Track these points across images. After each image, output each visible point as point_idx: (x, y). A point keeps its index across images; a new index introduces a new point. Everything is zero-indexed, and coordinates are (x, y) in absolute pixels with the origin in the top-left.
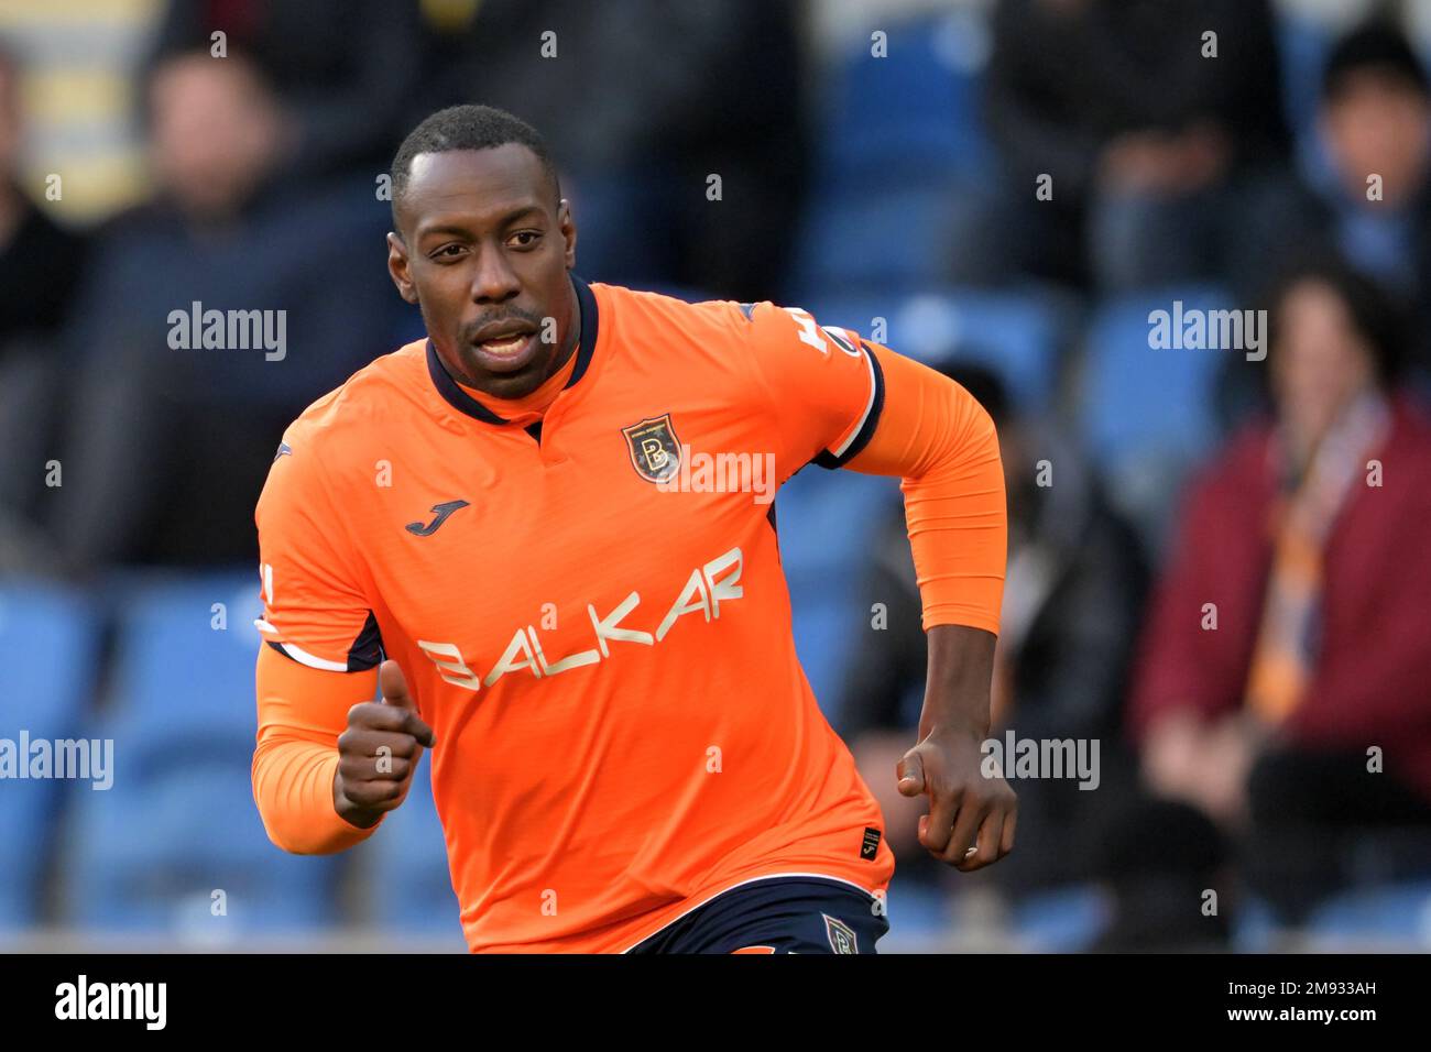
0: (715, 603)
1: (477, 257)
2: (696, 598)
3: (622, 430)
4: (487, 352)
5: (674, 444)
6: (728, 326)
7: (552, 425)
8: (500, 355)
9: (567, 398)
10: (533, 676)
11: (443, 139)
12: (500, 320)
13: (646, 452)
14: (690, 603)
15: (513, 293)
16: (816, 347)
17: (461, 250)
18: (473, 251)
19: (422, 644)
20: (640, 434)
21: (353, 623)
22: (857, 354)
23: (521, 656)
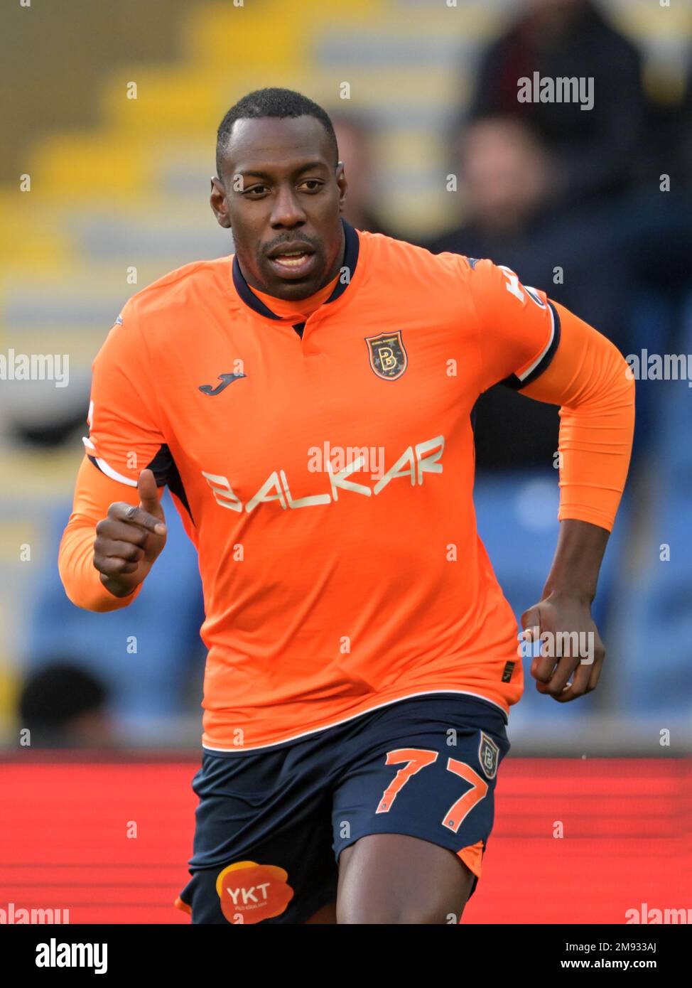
0: (420, 474)
1: (276, 196)
2: (407, 467)
3: (365, 339)
4: (278, 263)
5: (402, 355)
6: (456, 271)
7: (312, 327)
8: (288, 266)
9: (325, 311)
10: (281, 508)
11: (257, 109)
12: (290, 241)
13: (381, 357)
14: (402, 470)
15: (300, 223)
16: (517, 296)
17: (265, 190)
18: (273, 191)
19: (204, 473)
20: (379, 343)
21: (146, 452)
22: (544, 307)
23: (273, 492)
